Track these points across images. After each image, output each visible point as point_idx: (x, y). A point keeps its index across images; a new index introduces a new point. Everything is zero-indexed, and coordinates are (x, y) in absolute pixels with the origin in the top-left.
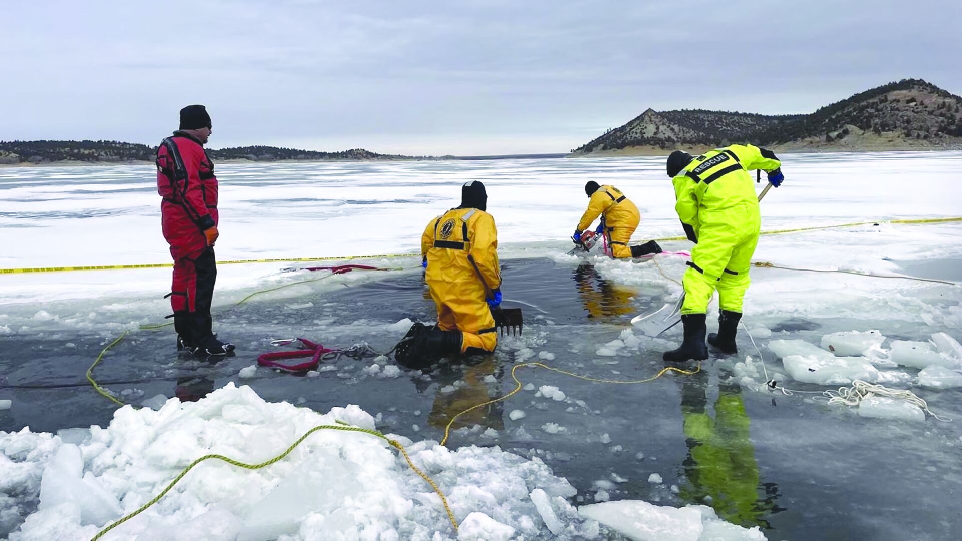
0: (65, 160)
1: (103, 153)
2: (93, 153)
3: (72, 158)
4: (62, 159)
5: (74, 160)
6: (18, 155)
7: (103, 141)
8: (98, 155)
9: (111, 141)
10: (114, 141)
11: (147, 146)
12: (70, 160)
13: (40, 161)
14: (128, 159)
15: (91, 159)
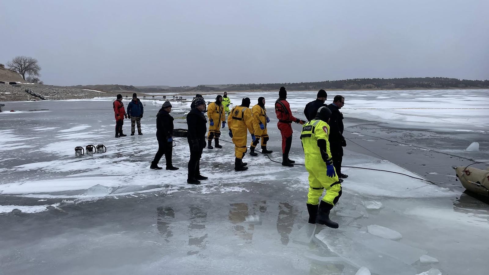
0: (415, 87)
1: (434, 84)
2: (429, 83)
3: (418, 86)
4: (414, 87)
5: (419, 87)
6: (395, 85)
7: (435, 77)
8: (432, 85)
9: (439, 77)
10: (441, 77)
11: (458, 79)
12: (417, 87)
13: (404, 87)
14: (446, 87)
15: (427, 87)
